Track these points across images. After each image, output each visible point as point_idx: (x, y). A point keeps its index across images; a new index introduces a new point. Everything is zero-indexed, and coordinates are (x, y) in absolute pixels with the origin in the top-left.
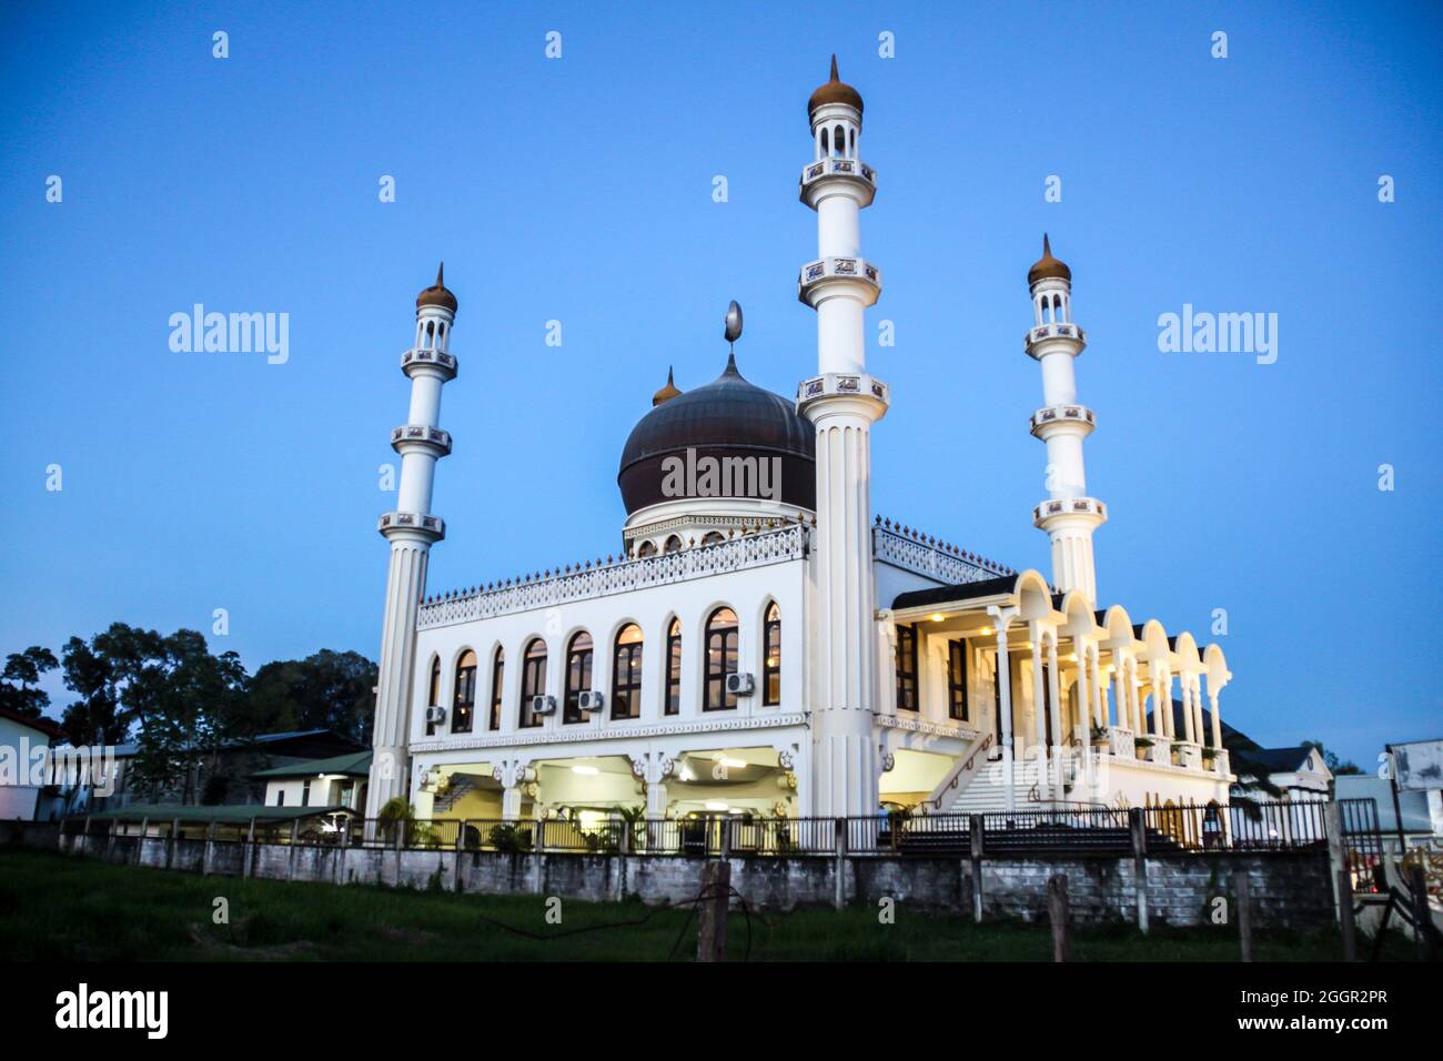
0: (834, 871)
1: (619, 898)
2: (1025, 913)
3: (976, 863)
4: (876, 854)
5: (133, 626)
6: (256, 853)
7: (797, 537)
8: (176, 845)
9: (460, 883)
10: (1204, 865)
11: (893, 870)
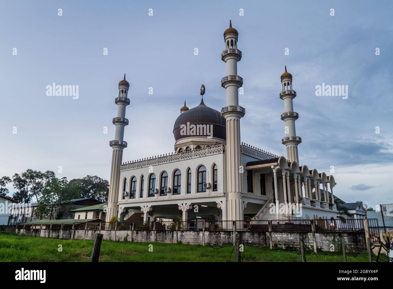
0: (233, 235)
1: (176, 242)
2: (284, 246)
3: (270, 233)
4: (243, 230)
5: (34, 170)
6: (75, 232)
7: (221, 148)
8: (51, 231)
9: (133, 239)
10: (331, 235)
11: (248, 235)
